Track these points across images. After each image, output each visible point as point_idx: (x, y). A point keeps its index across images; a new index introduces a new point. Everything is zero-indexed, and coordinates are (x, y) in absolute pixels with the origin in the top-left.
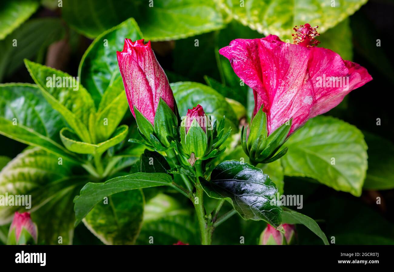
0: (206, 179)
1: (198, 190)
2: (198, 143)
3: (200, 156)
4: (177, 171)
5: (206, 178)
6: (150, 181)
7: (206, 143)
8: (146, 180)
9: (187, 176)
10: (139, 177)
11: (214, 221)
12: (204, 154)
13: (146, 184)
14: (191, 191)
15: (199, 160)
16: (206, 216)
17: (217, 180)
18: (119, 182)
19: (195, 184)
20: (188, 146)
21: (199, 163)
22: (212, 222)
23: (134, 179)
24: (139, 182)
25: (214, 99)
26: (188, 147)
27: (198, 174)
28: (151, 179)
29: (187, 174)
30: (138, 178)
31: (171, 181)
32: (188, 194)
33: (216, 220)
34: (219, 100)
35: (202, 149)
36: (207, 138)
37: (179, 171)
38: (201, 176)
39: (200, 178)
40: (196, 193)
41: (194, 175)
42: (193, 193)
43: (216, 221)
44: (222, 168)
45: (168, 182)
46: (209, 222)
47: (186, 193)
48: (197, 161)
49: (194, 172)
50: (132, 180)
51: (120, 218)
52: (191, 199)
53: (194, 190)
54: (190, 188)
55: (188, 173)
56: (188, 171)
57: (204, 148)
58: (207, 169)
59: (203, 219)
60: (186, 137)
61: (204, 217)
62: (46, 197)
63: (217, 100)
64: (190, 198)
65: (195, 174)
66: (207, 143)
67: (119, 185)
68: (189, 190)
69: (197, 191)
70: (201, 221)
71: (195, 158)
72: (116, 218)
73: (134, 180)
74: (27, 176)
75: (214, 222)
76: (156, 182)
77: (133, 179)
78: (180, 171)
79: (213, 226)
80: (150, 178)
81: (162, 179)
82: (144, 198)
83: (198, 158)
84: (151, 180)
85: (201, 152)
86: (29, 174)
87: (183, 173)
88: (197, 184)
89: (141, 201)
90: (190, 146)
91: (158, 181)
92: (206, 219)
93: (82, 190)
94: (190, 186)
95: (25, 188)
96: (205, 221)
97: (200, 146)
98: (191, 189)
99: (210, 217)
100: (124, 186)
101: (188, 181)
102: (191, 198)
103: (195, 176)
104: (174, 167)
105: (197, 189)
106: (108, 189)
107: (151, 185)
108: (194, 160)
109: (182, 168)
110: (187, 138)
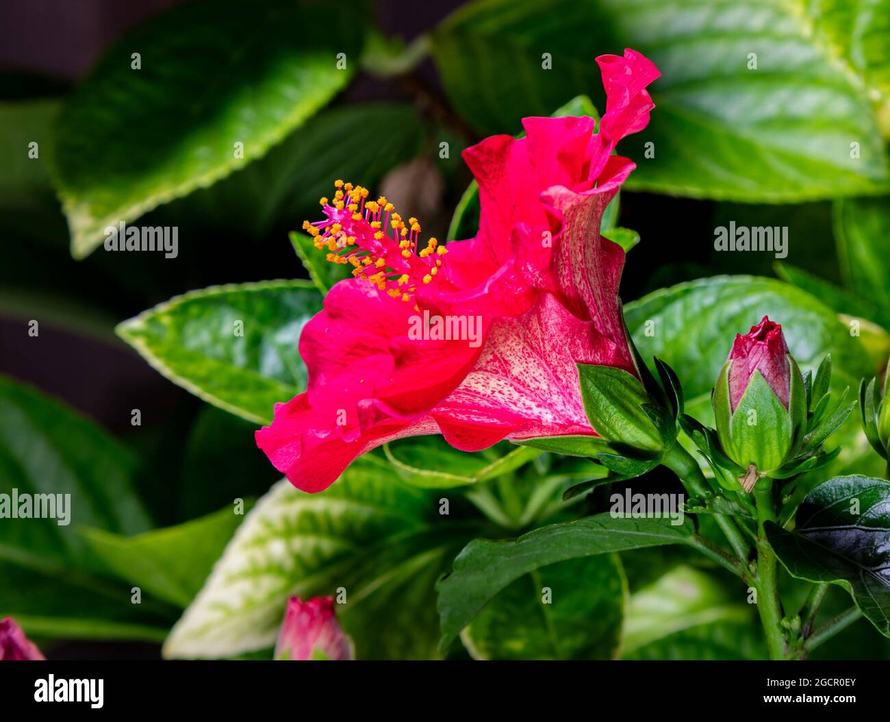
0: (782, 525)
1: (762, 553)
2: (766, 435)
3: (770, 469)
4: (704, 505)
5: (784, 522)
6: (636, 533)
7: (788, 436)
8: (627, 532)
9: (731, 519)
10: (607, 523)
11: (806, 633)
12: (782, 463)
13: (626, 540)
14: (744, 558)
15: (767, 478)
16: (785, 623)
17: (813, 529)
18: (554, 536)
19: (755, 538)
20: (738, 445)
21: (764, 485)
22: (802, 638)
23: (595, 530)
24: (607, 537)
25: (813, 324)
26: (736, 445)
27: (763, 514)
28: (640, 529)
29: (732, 514)
30: (606, 526)
31: (691, 534)
32: (735, 566)
33: (810, 635)
34: (826, 325)
35: (776, 453)
36: (790, 423)
37: (711, 505)
38: (771, 519)
39: (767, 524)
40: (757, 562)
41: (750, 515)
42: (749, 564)
43: (813, 635)
44: (824, 498)
45: (685, 535)
46: (794, 637)
47: (732, 562)
48: (760, 479)
49: (752, 509)
50: (590, 530)
51: (562, 636)
52: (746, 578)
53: (753, 555)
54: (741, 549)
55: (735, 512)
56: (735, 505)
57: (780, 450)
58: (786, 500)
59: (777, 630)
60: (732, 418)
61: (779, 625)
62: (371, 576)
63: (820, 328)
64: (742, 577)
65: (753, 513)
66: (790, 436)
67: (554, 545)
68: (739, 556)
69: (760, 557)
70: (772, 637)
71: (757, 474)
72: (552, 636)
73: (594, 532)
74: (322, 521)
75: (805, 639)
76: (652, 535)
77: (592, 528)
78: (714, 505)
79: (802, 648)
80: (637, 527)
81: (667, 529)
82: (625, 584)
83: (763, 474)
84: (638, 530)
85: (772, 459)
86: (327, 515)
87: (723, 510)
88: (759, 540)
89: (619, 592)
90: (741, 443)
91: (658, 532)
92: (785, 631)
93: (459, 559)
94: (742, 544)
95: (317, 552)
96: (783, 635)
97: (770, 443)
98: (744, 552)
99: (796, 623)
100: (567, 546)
101: (735, 533)
102: (744, 575)
103: (754, 518)
104: (697, 496)
105: (759, 551)
106: (525, 555)
107: (639, 545)
108: (753, 479)
109: (718, 497)
110: (734, 423)
